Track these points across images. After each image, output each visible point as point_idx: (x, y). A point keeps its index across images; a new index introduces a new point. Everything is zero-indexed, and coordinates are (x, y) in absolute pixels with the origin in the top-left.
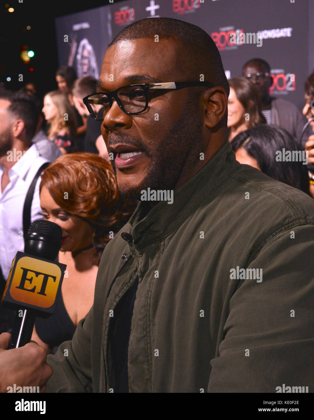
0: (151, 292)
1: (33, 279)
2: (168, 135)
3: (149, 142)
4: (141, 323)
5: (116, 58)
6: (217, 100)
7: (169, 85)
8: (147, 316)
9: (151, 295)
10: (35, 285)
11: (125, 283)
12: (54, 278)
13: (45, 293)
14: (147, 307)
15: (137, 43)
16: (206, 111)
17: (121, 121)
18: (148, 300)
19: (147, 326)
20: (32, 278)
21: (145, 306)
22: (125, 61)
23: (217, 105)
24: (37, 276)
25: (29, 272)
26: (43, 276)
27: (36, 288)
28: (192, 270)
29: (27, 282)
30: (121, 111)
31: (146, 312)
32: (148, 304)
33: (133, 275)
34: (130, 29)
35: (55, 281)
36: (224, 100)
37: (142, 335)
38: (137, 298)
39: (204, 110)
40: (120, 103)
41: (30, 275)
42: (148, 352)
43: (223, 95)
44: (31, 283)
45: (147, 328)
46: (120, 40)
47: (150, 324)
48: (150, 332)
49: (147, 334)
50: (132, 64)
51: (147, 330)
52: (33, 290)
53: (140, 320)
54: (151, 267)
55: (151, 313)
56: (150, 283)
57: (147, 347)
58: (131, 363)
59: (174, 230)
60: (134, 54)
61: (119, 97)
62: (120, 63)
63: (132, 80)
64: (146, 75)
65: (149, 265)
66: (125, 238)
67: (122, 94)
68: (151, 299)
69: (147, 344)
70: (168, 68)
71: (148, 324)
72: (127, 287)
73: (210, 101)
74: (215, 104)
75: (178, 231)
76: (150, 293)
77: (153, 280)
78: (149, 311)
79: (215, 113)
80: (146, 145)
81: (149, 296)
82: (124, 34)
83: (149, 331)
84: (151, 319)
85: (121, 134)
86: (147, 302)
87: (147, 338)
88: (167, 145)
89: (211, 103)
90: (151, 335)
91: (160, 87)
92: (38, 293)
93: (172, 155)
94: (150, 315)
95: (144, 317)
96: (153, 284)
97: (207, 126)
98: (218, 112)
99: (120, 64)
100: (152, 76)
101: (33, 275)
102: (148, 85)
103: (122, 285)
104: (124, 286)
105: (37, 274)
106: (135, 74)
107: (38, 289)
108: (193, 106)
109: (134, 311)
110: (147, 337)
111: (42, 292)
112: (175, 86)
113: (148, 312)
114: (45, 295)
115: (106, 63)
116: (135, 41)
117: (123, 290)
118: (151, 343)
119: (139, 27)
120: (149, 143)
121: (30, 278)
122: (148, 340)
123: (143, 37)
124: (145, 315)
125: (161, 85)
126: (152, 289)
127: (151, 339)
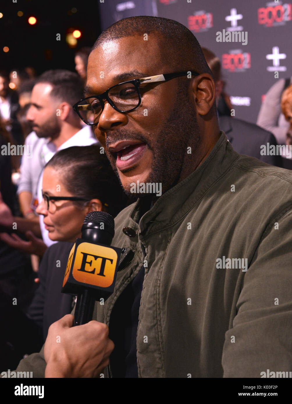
0: (160, 280)
1: (93, 262)
2: (166, 124)
3: (149, 133)
4: (151, 312)
5: (101, 60)
6: (205, 87)
7: (158, 78)
8: (157, 305)
9: (160, 284)
10: (95, 268)
11: (126, 278)
12: (112, 261)
13: (105, 274)
14: (157, 295)
15: (119, 42)
16: (197, 100)
17: (117, 120)
18: (157, 288)
19: (157, 315)
20: (91, 261)
21: (154, 295)
22: (111, 62)
23: (205, 92)
24: (96, 259)
25: (88, 256)
26: (101, 259)
27: (96, 270)
28: (203, 255)
29: (87, 265)
30: (115, 111)
31: (155, 301)
32: (158, 293)
33: (134, 270)
34: (110, 30)
35: (112, 263)
36: (212, 87)
37: (153, 323)
38: (144, 288)
39: (195, 98)
40: (112, 104)
41: (89, 259)
42: (159, 340)
43: (209, 81)
44: (91, 266)
45: (157, 316)
46: (101, 42)
47: (160, 312)
48: (160, 321)
49: (157, 322)
50: (118, 64)
51: (157, 319)
52: (93, 272)
53: (150, 309)
54: (159, 256)
55: (161, 301)
56: (158, 272)
57: (158, 336)
58: (140, 353)
59: (181, 218)
60: (118, 53)
61: (110, 97)
62: (106, 64)
63: (121, 78)
64: (134, 71)
65: (156, 255)
66: (127, 232)
67: (113, 94)
68: (161, 287)
69: (158, 332)
70: (154, 62)
71: (158, 312)
72: (128, 281)
73: (198, 89)
74: (203, 91)
75: (185, 219)
76: (159, 282)
77: (161, 269)
78: (159, 299)
79: (205, 100)
80: (147, 138)
81: (158, 285)
82: (105, 37)
83: (159, 319)
84: (161, 307)
85: (119, 132)
86: (156, 291)
87: (158, 327)
88: (167, 135)
89: (199, 91)
90: (162, 324)
91: (150, 80)
92: (98, 274)
93: (172, 145)
94: (160, 303)
95: (154, 306)
96: (161, 273)
97: (199, 114)
98: (208, 99)
99: (107, 66)
100: (140, 71)
101: (93, 258)
102: (138, 80)
103: (123, 280)
104: (124, 280)
105: (96, 257)
106: (123, 72)
107: (98, 271)
108: (184, 96)
109: (142, 301)
110: (157, 325)
111: (102, 273)
112: (164, 78)
113: (157, 300)
114: (105, 276)
115: (91, 67)
116: (117, 40)
117: (124, 285)
118: (162, 331)
119: (119, 27)
120: (150, 135)
121: (89, 261)
122: (159, 329)
123: (125, 36)
124: (154, 303)
125: (150, 79)
126: (161, 277)
127: (161, 328)
